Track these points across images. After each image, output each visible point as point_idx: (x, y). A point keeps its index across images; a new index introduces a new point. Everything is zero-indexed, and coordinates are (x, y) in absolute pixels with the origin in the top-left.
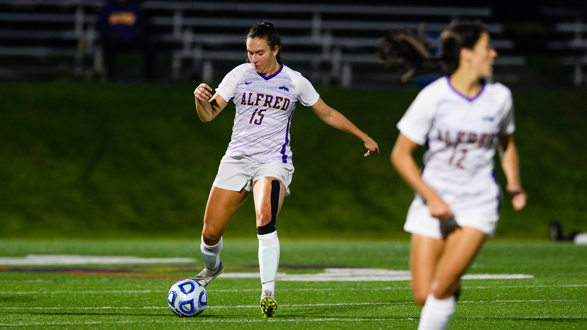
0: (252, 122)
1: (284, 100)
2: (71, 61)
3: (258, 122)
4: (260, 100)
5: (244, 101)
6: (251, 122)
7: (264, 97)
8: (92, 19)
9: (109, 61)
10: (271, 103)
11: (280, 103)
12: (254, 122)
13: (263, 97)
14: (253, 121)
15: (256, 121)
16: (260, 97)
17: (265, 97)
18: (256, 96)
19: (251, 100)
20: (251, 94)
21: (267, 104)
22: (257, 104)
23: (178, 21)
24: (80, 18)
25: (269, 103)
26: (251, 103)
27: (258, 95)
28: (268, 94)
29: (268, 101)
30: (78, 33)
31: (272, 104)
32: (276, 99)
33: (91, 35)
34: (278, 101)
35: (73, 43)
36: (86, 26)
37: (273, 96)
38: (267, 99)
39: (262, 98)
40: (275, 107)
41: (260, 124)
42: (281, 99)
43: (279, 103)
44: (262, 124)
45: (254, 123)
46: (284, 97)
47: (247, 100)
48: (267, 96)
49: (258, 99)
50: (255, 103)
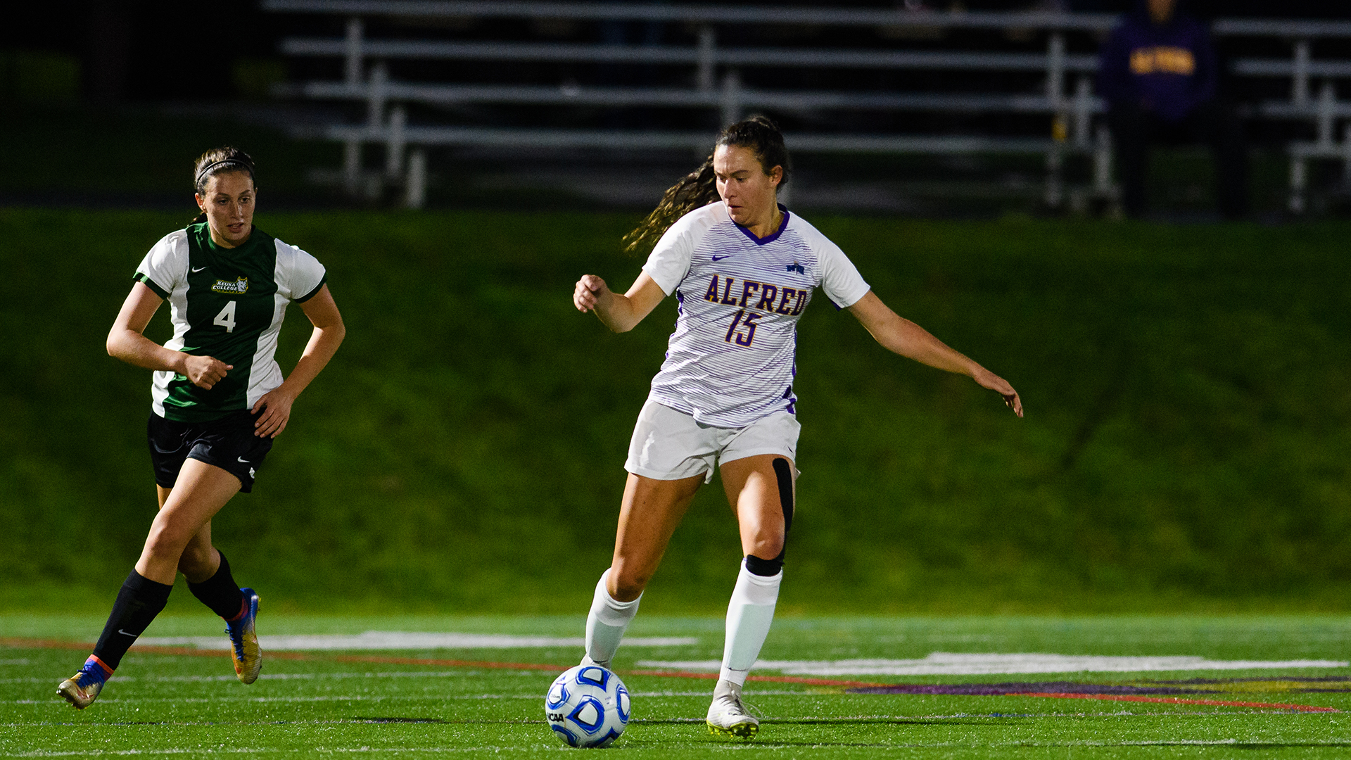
0: (732, 338)
1: (797, 295)
2: (1035, 168)
3: (744, 339)
4: (750, 295)
5: (715, 294)
6: (728, 338)
7: (759, 288)
8: (1089, 63)
9: (1126, 169)
10: (773, 303)
11: (790, 302)
12: (735, 339)
13: (756, 289)
14: (734, 337)
15: (740, 336)
16: (751, 289)
17: (761, 290)
18: (743, 288)
19: (730, 294)
20: (730, 281)
21: (765, 304)
22: (743, 303)
23: (1302, 66)
24: (1056, 60)
25: (770, 301)
26: (730, 299)
27: (747, 284)
28: (768, 283)
29: (767, 297)
30: (1053, 99)
31: (776, 304)
32: (782, 293)
33: (1085, 104)
34: (787, 298)
35: (1041, 124)
36: (1070, 82)
37: (777, 286)
38: (765, 293)
39: (755, 292)
40: (780, 310)
41: (748, 343)
42: (793, 292)
43: (788, 301)
44: (752, 345)
45: (734, 342)
46: (798, 288)
47: (721, 291)
48: (766, 287)
49: (747, 295)
50: (739, 300)
